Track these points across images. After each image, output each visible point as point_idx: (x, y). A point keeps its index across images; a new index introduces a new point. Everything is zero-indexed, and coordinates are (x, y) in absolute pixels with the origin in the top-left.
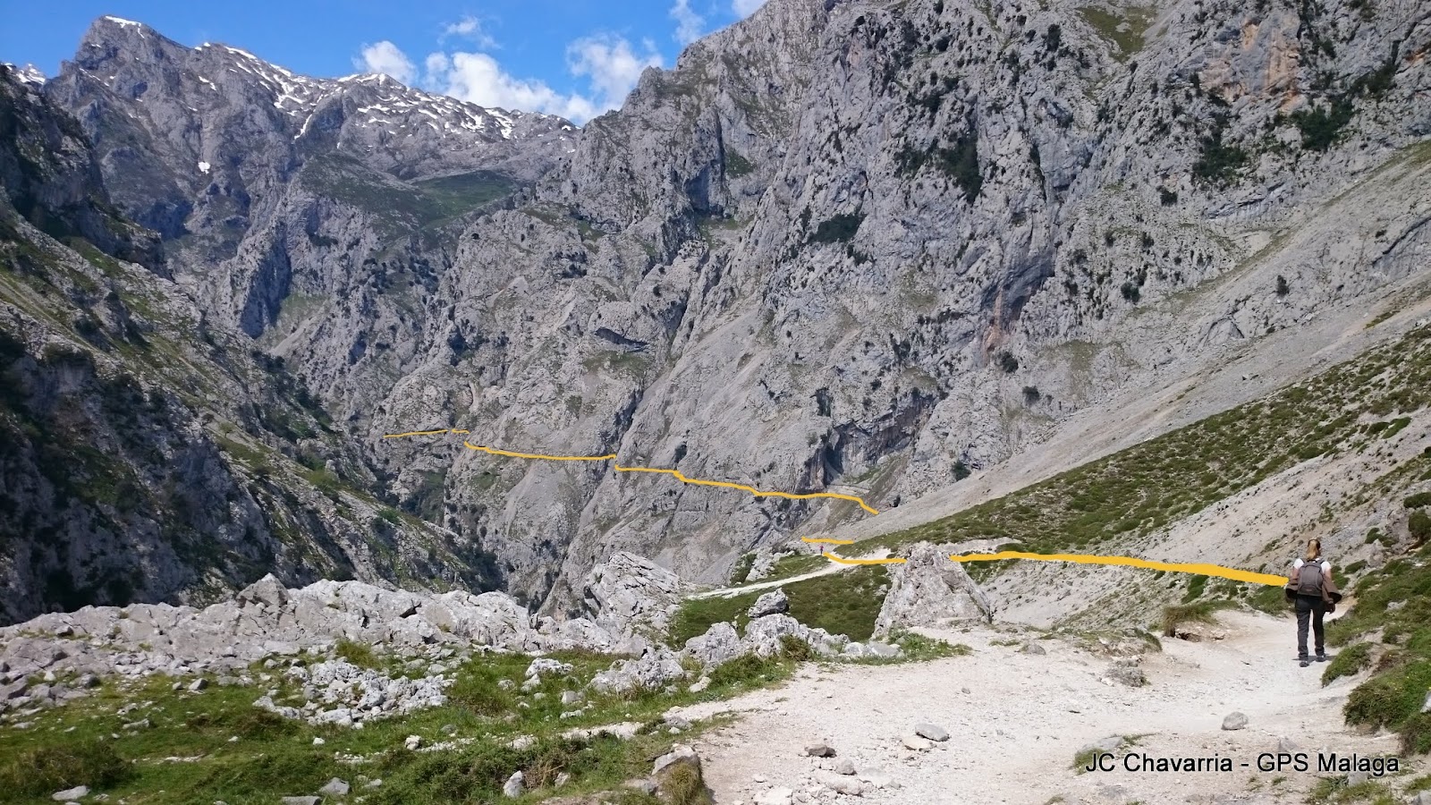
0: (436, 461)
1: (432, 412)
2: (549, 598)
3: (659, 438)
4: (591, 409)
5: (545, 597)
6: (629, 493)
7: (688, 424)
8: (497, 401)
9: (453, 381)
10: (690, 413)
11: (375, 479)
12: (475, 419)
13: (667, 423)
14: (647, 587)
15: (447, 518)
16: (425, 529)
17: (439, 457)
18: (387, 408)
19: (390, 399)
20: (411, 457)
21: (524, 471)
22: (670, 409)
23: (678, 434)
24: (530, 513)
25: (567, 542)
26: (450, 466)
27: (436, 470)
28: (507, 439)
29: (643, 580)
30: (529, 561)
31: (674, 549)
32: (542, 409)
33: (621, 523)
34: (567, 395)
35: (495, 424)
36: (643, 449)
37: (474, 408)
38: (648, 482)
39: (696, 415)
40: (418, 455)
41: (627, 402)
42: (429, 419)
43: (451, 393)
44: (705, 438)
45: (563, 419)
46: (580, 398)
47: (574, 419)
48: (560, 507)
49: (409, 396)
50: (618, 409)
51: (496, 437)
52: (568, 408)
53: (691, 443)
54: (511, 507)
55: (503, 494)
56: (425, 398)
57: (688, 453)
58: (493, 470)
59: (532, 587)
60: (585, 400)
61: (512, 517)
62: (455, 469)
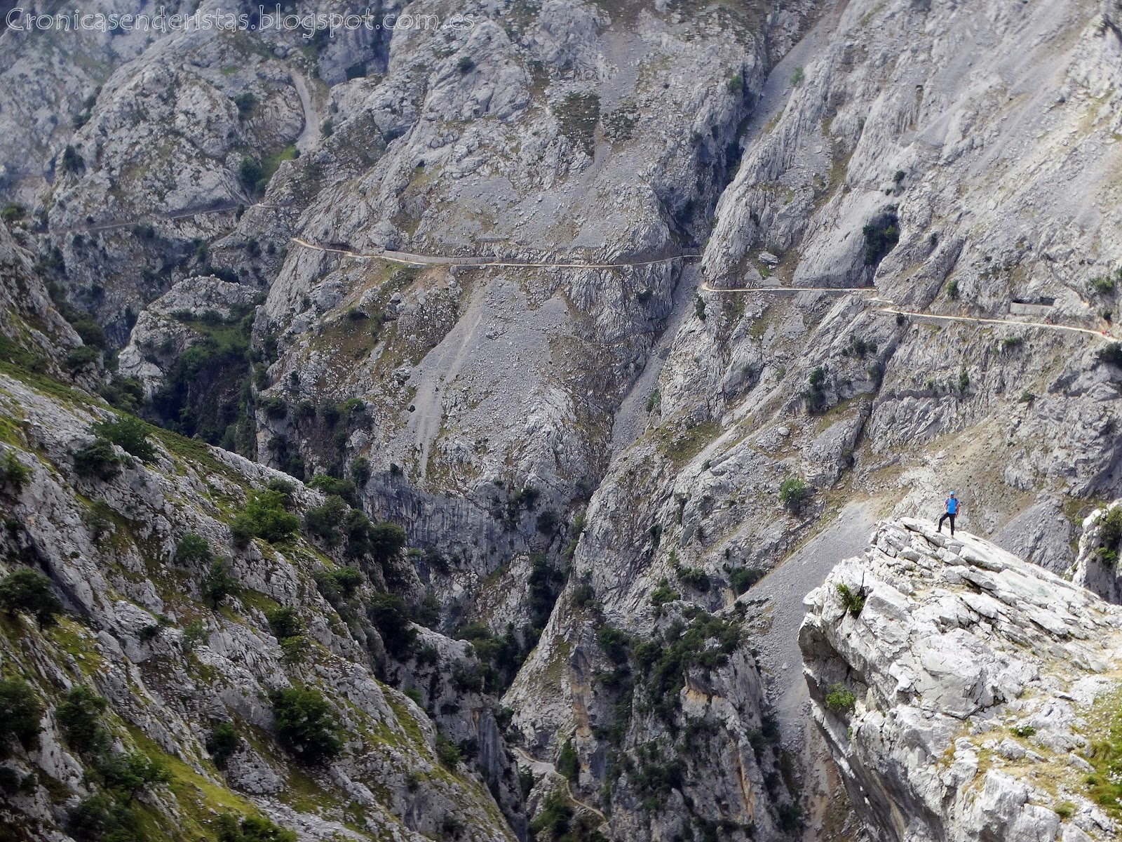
0: (223, 287)
1: (203, 156)
2: (545, 640)
3: (820, 196)
4: (625, 129)
5: (532, 643)
6: (743, 353)
7: (900, 157)
8: (369, 116)
9: (249, 74)
10: (902, 125)
11: (79, 340)
12: (315, 171)
13: (840, 156)
14: (1004, 625)
15: (262, 438)
16: (217, 467)
17: (229, 277)
18: (88, 151)
19: (93, 127)
20: (154, 283)
21: (455, 307)
22: (845, 116)
23: (871, 185)
24: (479, 416)
25: (583, 496)
26: (262, 300)
27: (225, 313)
28: (404, 219)
29: (984, 603)
30: (485, 547)
31: (877, 503)
32: (493, 132)
33: (727, 436)
34: (558, 92)
35: (368, 180)
36: (778, 233)
37: (311, 143)
38: (793, 323)
39: (921, 130)
40: (175, 276)
41: (723, 104)
42: (196, 177)
43: (246, 105)
44: (949, 193)
45: (550, 160)
46: (593, 99)
47: (581, 156)
48: (559, 397)
49: (138, 116)
50: (699, 122)
51: (374, 214)
52: (563, 129)
53: (910, 206)
54: (426, 403)
55: (405, 369)
56: (181, 120)
57: (904, 236)
58: (374, 305)
59: (499, 613)
60: (607, 104)
61: (433, 430)
62: (274, 308)
